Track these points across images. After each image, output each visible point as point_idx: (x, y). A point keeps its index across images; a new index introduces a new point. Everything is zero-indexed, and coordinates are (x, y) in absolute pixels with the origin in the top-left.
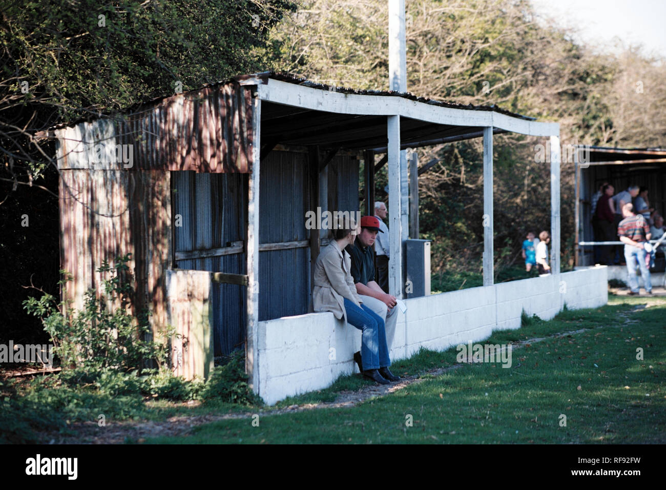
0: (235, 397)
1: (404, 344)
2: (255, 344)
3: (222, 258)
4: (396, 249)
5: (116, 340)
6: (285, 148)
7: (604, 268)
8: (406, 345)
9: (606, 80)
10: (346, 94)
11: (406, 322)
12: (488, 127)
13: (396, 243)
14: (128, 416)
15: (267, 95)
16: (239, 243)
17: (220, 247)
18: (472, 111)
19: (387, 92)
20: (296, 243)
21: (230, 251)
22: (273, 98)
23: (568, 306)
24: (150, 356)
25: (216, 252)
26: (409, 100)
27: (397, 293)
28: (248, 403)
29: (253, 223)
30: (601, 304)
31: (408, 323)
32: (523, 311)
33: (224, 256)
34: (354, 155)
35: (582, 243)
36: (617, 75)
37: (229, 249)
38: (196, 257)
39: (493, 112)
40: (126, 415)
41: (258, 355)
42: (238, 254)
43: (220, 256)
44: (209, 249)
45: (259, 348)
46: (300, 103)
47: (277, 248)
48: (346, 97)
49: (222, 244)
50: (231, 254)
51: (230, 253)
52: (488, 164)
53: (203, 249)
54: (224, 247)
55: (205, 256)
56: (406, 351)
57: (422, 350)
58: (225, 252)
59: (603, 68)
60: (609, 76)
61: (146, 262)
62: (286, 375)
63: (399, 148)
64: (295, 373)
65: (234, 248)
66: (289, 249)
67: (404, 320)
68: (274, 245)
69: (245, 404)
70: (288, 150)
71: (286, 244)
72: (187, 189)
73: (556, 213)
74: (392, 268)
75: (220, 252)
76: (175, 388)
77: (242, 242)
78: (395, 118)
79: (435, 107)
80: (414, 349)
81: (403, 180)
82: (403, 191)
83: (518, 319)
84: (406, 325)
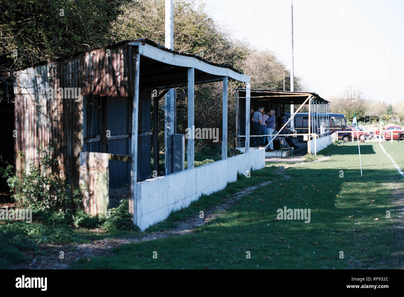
0: (124, 227)
2: (135, 196)
3: (91, 144)
5: (48, 191)
7: (263, 149)
8: (196, 192)
9: (242, 58)
10: (174, 54)
11: (196, 180)
12: (225, 77)
14: (70, 240)
15: (143, 52)
16: (99, 135)
17: (90, 138)
18: (220, 67)
20: (124, 136)
22: (145, 54)
23: (253, 169)
24: (70, 201)
25: (89, 141)
27: (192, 164)
28: (131, 230)
29: (135, 125)
30: (263, 167)
31: (197, 181)
32: (238, 171)
33: (92, 143)
35: (239, 136)
36: (247, 56)
37: (94, 139)
39: (228, 69)
40: (68, 240)
41: (137, 202)
42: (98, 141)
45: (137, 198)
46: (156, 58)
47: (116, 139)
48: (174, 56)
49: (91, 136)
52: (225, 96)
54: (92, 138)
56: (196, 196)
57: (202, 195)
58: (93, 141)
59: (240, 53)
60: (244, 56)
61: (68, 147)
62: (149, 213)
63: (194, 84)
64: (153, 211)
65: (97, 139)
66: (121, 139)
67: (195, 179)
68: (114, 137)
69: (130, 231)
71: (120, 136)
73: (248, 121)
74: (189, 150)
76: (87, 220)
78: (192, 69)
80: (199, 195)
81: (171, 103)
82: (171, 109)
83: (236, 176)
84: (196, 182)
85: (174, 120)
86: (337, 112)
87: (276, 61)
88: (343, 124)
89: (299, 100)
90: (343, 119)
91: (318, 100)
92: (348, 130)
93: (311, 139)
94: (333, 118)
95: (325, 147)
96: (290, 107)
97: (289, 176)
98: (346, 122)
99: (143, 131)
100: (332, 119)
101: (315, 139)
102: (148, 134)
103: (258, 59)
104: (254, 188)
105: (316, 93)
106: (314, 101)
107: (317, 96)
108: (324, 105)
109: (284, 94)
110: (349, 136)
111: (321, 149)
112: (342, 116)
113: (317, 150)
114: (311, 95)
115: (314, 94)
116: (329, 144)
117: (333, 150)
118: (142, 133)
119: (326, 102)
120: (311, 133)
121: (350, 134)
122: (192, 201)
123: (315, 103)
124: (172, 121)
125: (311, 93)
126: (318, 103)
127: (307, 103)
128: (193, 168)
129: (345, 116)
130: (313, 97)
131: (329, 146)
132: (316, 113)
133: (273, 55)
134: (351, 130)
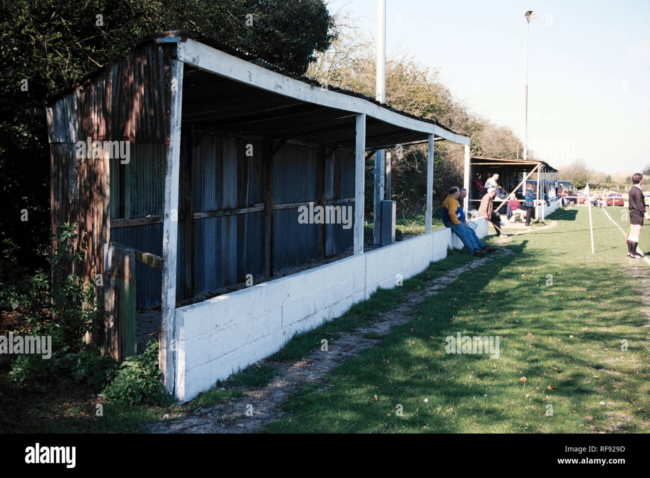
1: (363, 288)
3: (247, 215)
4: (360, 215)
6: (302, 143)
8: (365, 287)
10: (312, 85)
11: (366, 271)
12: (432, 134)
13: (360, 211)
16: (261, 204)
17: (244, 207)
18: (421, 122)
19: (353, 92)
21: (253, 210)
25: (240, 211)
26: (374, 104)
27: (360, 249)
30: (486, 235)
32: (448, 245)
33: (248, 213)
34: (352, 151)
37: (252, 208)
38: (220, 215)
39: (435, 125)
42: (261, 212)
43: (245, 213)
44: (234, 209)
46: (250, 80)
48: (312, 88)
49: (247, 204)
50: (255, 212)
51: (252, 211)
53: (229, 209)
54: (248, 207)
55: (229, 214)
56: (365, 293)
58: (249, 211)
65: (256, 208)
67: (364, 270)
70: (304, 144)
72: (214, 166)
74: (357, 229)
75: (243, 211)
77: (264, 204)
78: (362, 115)
79: (395, 114)
80: (372, 289)
81: (381, 167)
82: (381, 173)
83: (446, 252)
84: (366, 273)
85: (384, 185)
86: (564, 180)
87: (512, 136)
88: (570, 190)
89: (529, 168)
90: (570, 186)
91: (547, 168)
92: (574, 195)
93: (540, 205)
94: (561, 184)
95: (553, 212)
96: (523, 174)
97: (510, 250)
98: (572, 188)
99: (341, 197)
100: (561, 186)
101: (543, 205)
102: (349, 201)
103: (496, 132)
104: (460, 270)
105: (545, 162)
106: (544, 169)
107: (546, 164)
108: (553, 173)
109: (518, 162)
110: (575, 201)
111: (549, 214)
112: (569, 184)
113: (545, 214)
114: (541, 163)
115: (543, 163)
116: (557, 208)
117: (560, 214)
118: (341, 199)
119: (555, 171)
120: (539, 199)
121: (576, 199)
122: (354, 303)
123: (544, 172)
124: (382, 186)
125: (540, 162)
126: (547, 172)
127: (536, 171)
128: (361, 255)
129: (571, 183)
130: (543, 165)
131: (557, 210)
132: (544, 180)
133: (511, 130)
134: (576, 195)
